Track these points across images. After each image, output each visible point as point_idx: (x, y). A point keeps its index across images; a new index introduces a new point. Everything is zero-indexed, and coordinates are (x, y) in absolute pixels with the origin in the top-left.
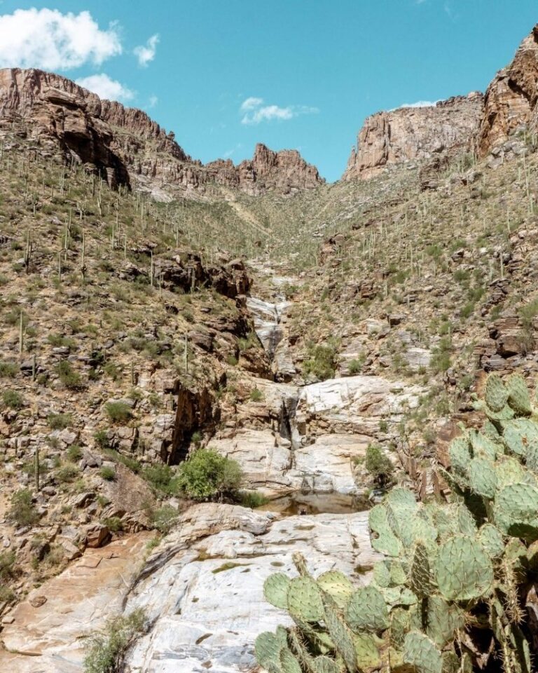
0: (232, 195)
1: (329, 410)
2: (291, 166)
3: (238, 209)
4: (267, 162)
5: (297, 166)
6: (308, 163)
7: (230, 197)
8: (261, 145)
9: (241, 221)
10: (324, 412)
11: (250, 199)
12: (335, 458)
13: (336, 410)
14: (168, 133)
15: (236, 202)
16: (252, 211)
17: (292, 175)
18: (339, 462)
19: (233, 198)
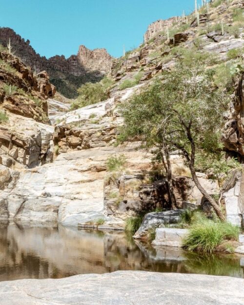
0: (64, 75)
1: (84, 121)
2: (101, 58)
3: (67, 83)
4: (86, 56)
5: (105, 58)
6: (111, 56)
7: (62, 77)
8: (82, 46)
9: (68, 89)
10: (76, 123)
11: (76, 79)
12: (80, 174)
13: (95, 119)
14: (26, 41)
15: (66, 79)
16: (76, 84)
17: (102, 63)
18: (86, 179)
19: (64, 77)
